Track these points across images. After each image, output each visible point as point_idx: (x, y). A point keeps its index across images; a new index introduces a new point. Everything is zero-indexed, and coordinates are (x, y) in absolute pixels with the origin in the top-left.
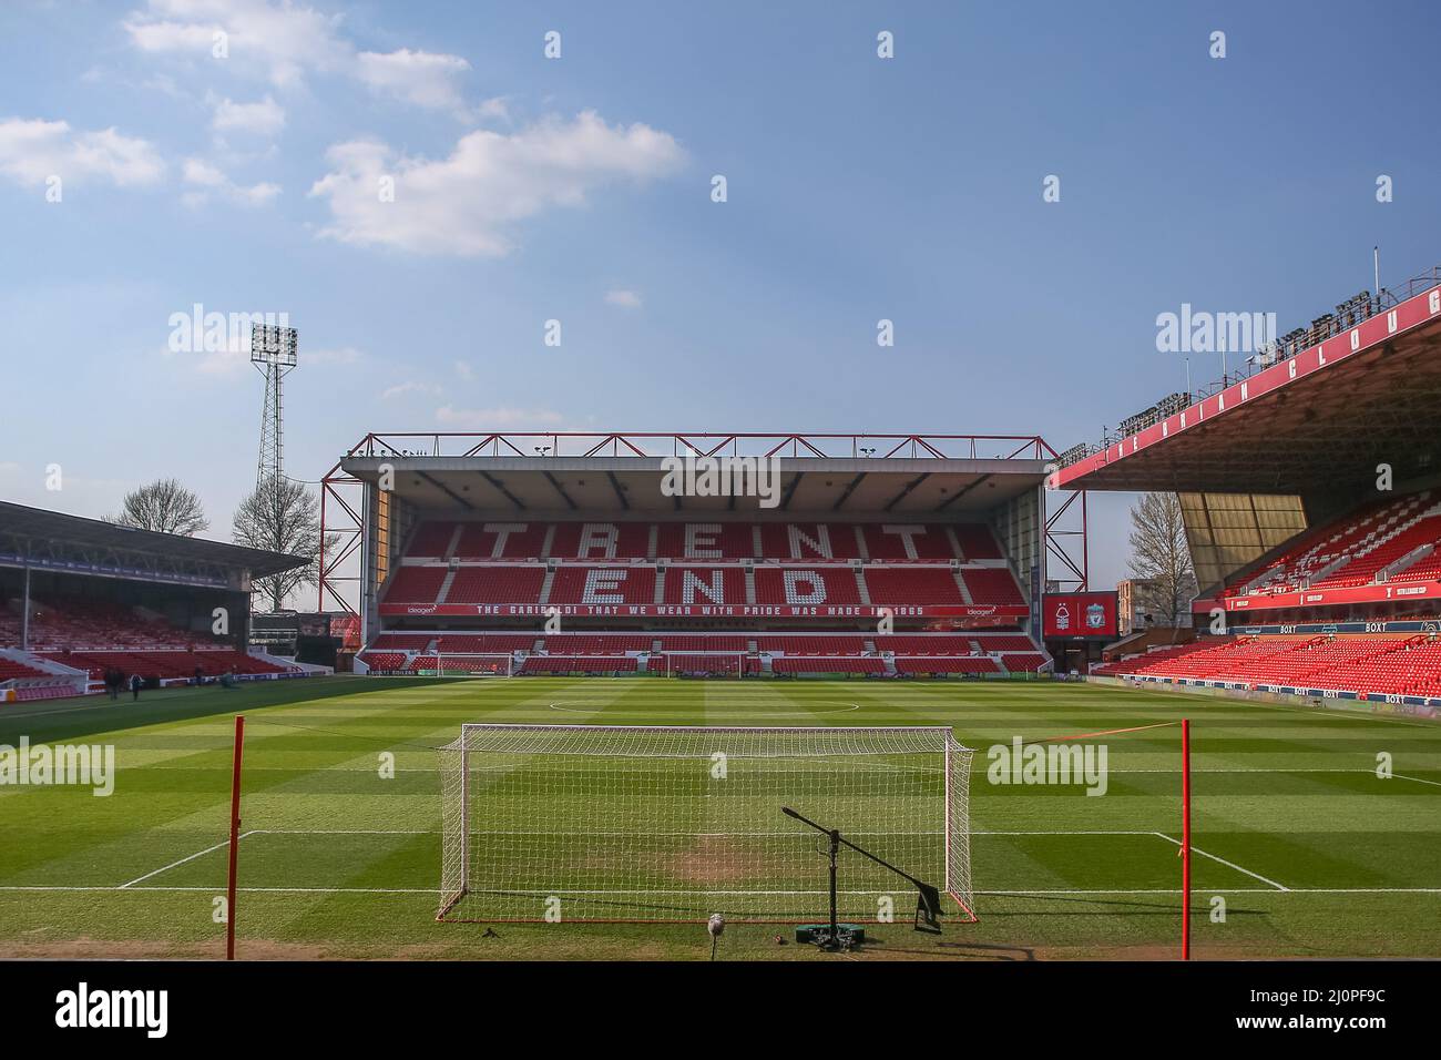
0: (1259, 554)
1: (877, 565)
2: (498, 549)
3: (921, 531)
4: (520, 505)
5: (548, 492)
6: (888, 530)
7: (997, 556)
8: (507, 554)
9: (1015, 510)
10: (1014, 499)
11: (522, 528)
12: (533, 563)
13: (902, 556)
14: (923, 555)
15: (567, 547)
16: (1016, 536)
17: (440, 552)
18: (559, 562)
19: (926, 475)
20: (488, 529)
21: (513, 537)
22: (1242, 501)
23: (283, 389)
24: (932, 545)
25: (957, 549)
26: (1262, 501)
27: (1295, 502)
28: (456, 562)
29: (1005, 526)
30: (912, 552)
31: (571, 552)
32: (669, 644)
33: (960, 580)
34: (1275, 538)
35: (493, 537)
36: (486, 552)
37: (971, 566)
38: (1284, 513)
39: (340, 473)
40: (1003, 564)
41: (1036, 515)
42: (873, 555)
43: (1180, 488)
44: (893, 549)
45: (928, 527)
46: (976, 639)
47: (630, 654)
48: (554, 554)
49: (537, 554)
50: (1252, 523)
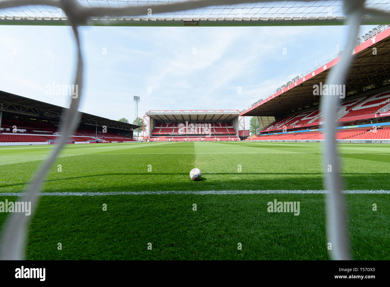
0: (269, 124)
1: (216, 127)
2: (167, 126)
3: (222, 123)
4: (170, 120)
5: (173, 118)
6: (217, 123)
7: (232, 126)
8: (168, 127)
9: (234, 120)
10: (234, 119)
11: (170, 123)
12: (172, 128)
13: (219, 126)
14: (222, 126)
15: (176, 125)
16: (234, 123)
17: (160, 126)
18: (175, 127)
19: (223, 115)
20: (166, 123)
21: (169, 124)
22: (266, 117)
23: (138, 104)
24: (223, 125)
25: (226, 125)
26: (269, 117)
27: (274, 117)
28: (162, 128)
29: (233, 122)
30: (221, 126)
31: (176, 126)
32: (189, 137)
33: (227, 129)
34: (271, 122)
35: (167, 124)
36: (166, 127)
37: (228, 127)
38: (272, 119)
39: (146, 116)
40: (232, 127)
41: (237, 120)
42: (216, 126)
43: (257, 116)
44: (218, 126)
45: (223, 123)
46: (230, 137)
47: (184, 139)
48: (174, 126)
49: (172, 126)
50: (268, 120)
